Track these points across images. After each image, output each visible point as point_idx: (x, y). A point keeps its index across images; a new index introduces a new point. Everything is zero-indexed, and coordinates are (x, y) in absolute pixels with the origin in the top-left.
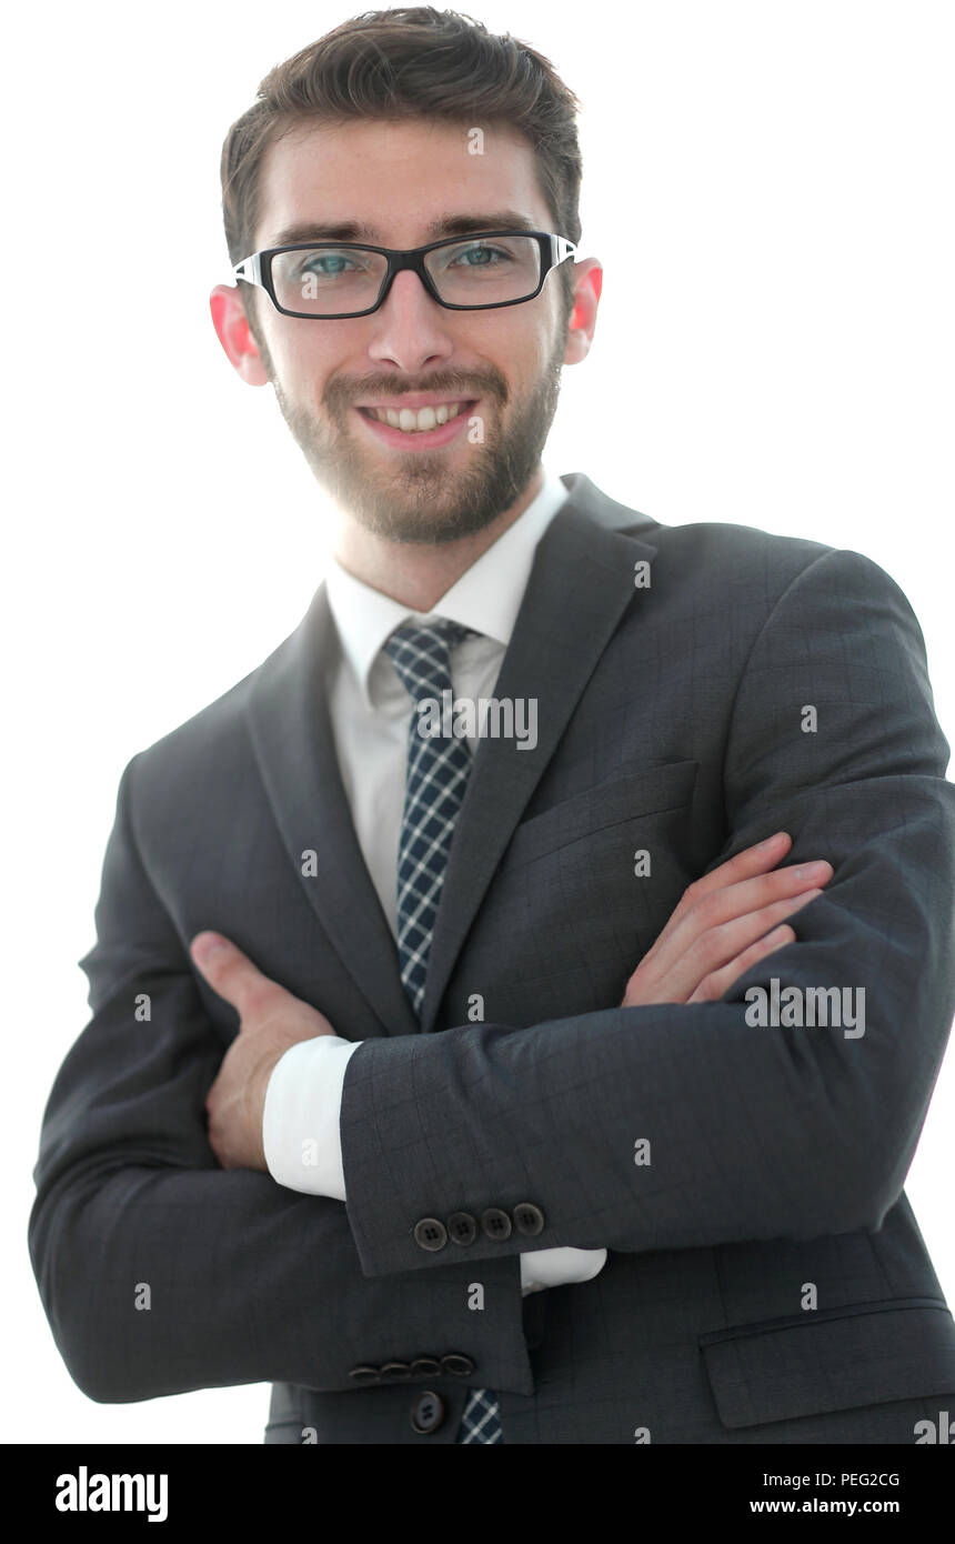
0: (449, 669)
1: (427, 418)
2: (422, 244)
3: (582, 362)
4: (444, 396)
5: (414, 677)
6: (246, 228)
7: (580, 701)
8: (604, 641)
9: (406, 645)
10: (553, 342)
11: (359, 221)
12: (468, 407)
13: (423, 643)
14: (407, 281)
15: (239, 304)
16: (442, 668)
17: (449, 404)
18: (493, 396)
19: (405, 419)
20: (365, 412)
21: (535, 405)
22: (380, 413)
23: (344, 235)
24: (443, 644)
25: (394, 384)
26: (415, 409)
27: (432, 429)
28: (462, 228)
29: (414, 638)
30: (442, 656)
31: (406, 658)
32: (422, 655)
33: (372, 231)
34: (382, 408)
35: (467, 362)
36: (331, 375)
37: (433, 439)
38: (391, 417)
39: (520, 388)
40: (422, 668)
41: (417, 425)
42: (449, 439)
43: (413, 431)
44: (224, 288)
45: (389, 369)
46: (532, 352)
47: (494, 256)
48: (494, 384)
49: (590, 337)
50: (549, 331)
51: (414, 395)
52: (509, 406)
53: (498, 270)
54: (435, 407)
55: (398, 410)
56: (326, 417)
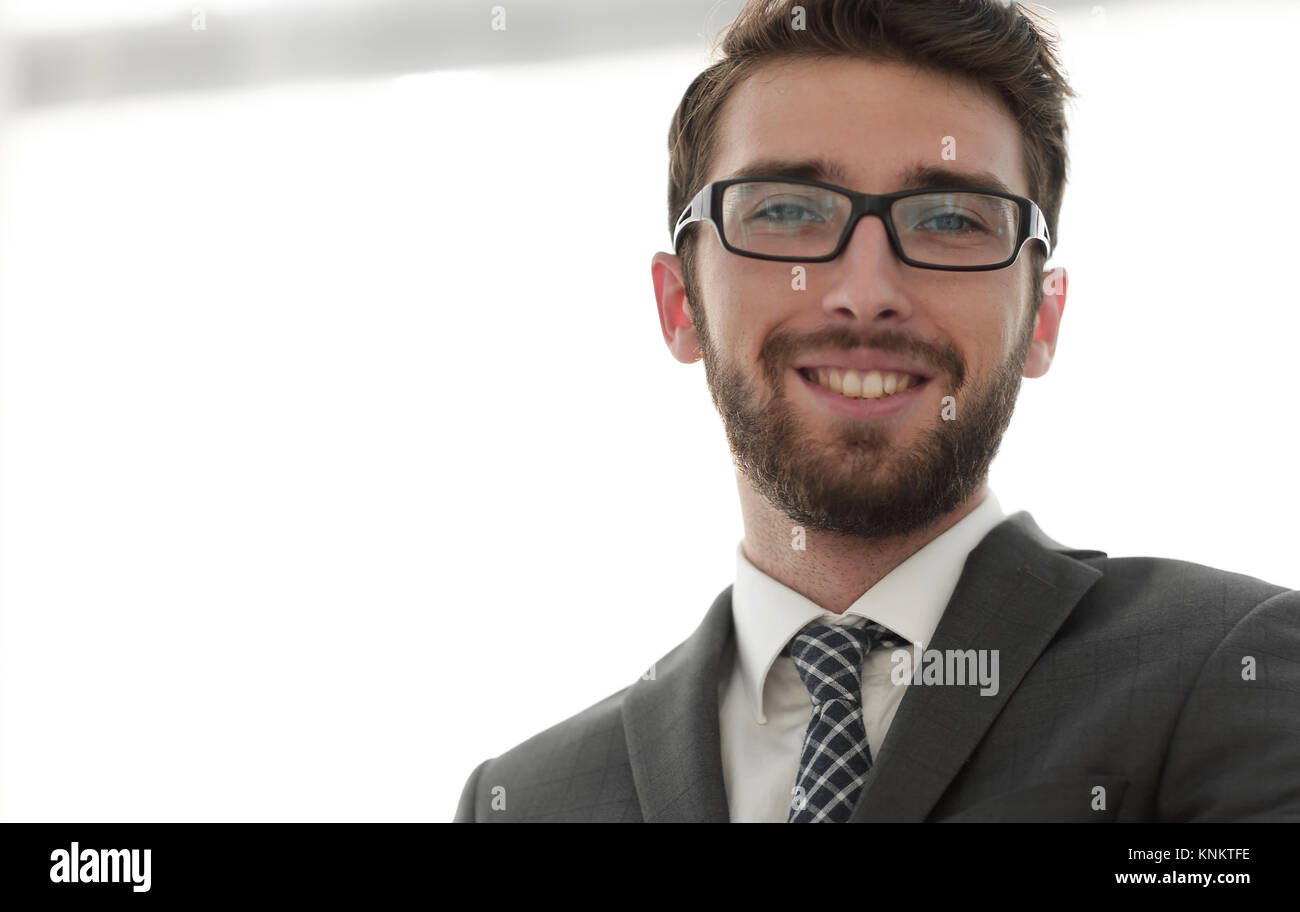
0: (859, 672)
1: (874, 384)
2: (890, 191)
3: (1039, 379)
4: (894, 360)
5: (819, 675)
6: (697, 178)
7: (1002, 711)
8: (1036, 653)
9: (814, 642)
10: (1017, 333)
11: (827, 161)
12: (919, 381)
13: (834, 640)
14: (871, 230)
15: (677, 274)
16: (852, 669)
17: (899, 373)
18: (948, 377)
19: (850, 383)
20: (807, 374)
21: (993, 395)
22: (821, 375)
23: (806, 173)
24: (856, 644)
25: (843, 338)
26: (863, 371)
27: (878, 399)
28: (939, 181)
29: (824, 635)
30: (853, 656)
31: (814, 655)
32: (832, 652)
33: (839, 171)
34: (826, 367)
35: (924, 331)
36: (773, 329)
37: (879, 407)
38: (834, 380)
39: (978, 372)
40: (830, 666)
41: (862, 389)
42: (895, 410)
43: (856, 398)
44: (662, 256)
45: (841, 321)
46: (995, 334)
47: (965, 225)
48: (952, 364)
49: (1052, 353)
50: (1016, 318)
51: (863, 353)
52: (963, 389)
53: (971, 238)
54: (884, 371)
55: (842, 370)
56: (760, 375)
